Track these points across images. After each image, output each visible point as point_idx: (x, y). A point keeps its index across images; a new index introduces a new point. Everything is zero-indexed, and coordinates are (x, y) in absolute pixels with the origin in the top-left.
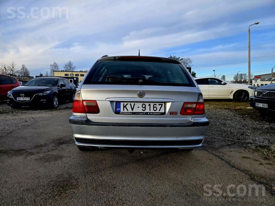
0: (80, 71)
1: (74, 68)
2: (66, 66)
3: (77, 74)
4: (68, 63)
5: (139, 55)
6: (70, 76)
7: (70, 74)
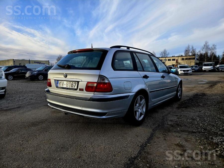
0: (173, 57)
1: (168, 55)
2: (162, 54)
3: (174, 59)
4: (163, 51)
5: (92, 47)
6: (164, 61)
7: (164, 60)
